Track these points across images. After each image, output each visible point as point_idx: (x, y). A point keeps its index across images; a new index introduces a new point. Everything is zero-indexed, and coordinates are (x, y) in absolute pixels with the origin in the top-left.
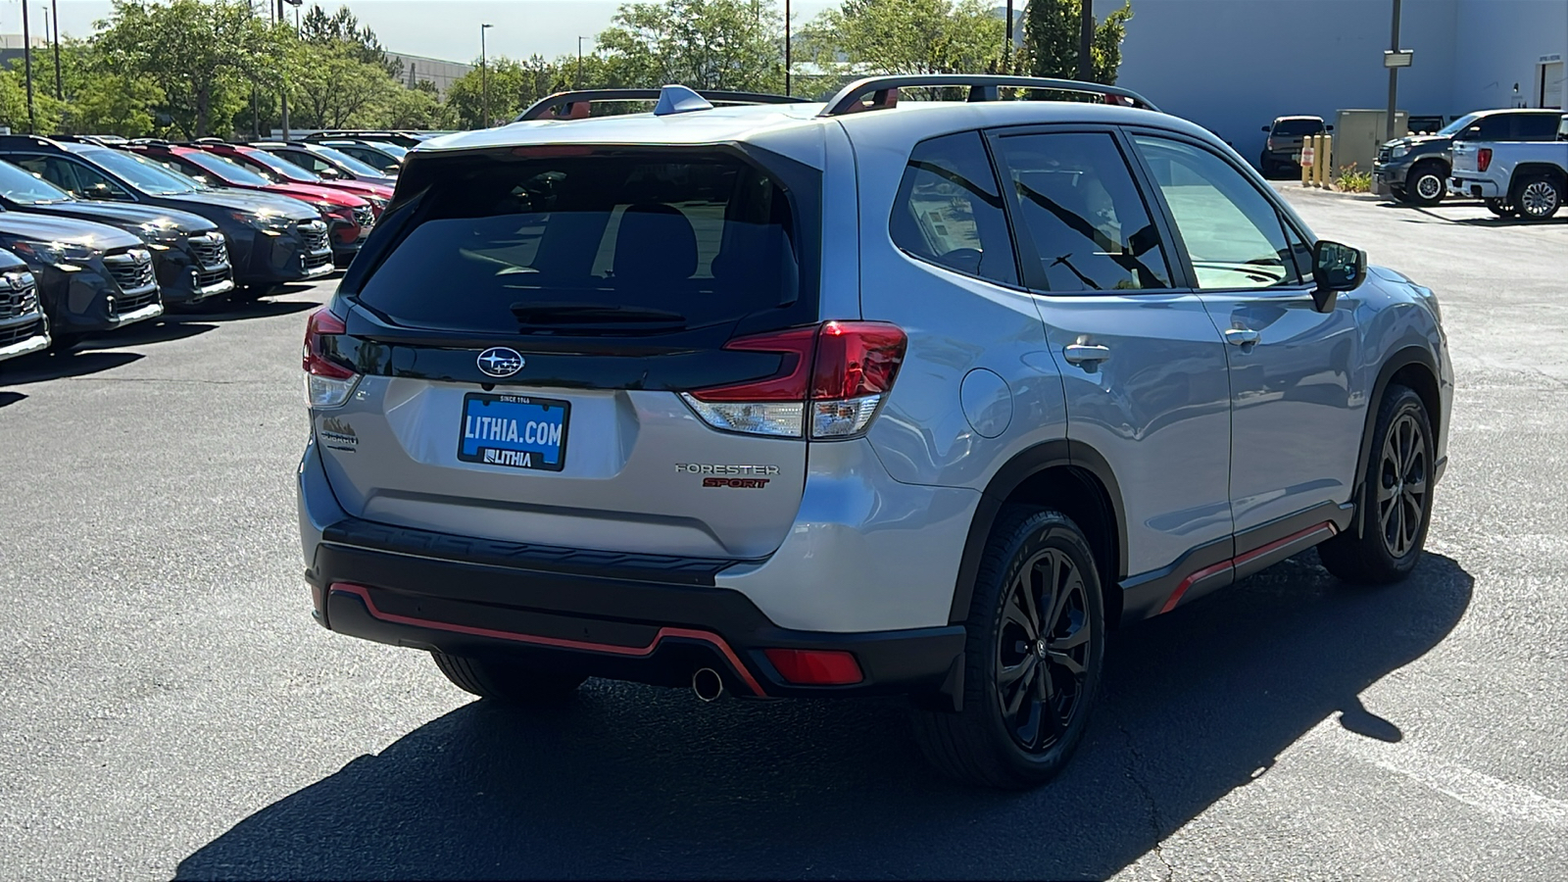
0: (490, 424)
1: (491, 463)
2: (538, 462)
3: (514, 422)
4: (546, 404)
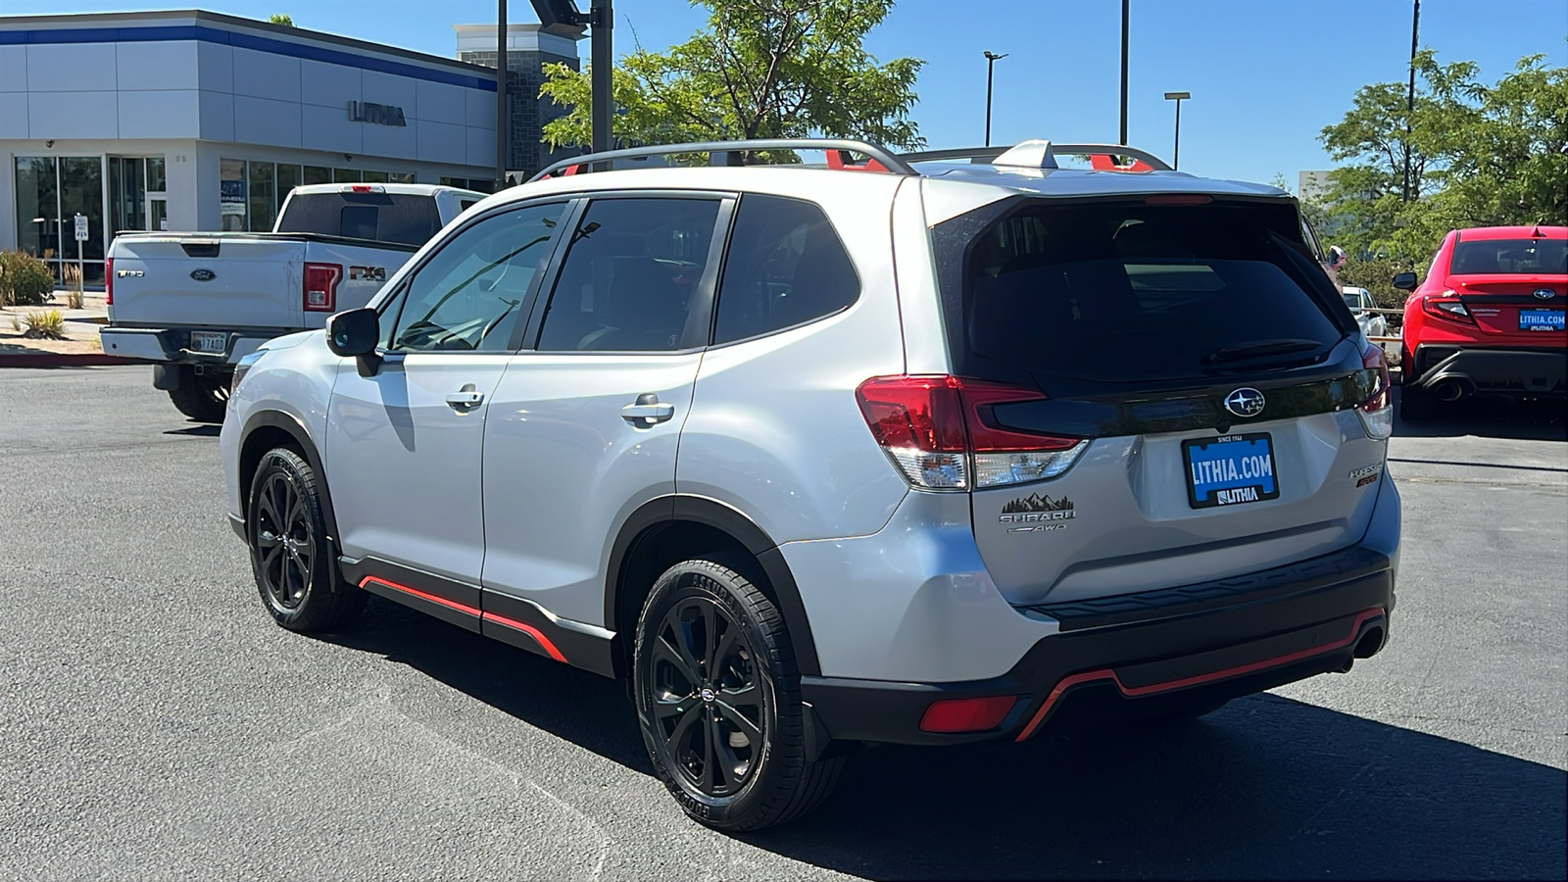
0: (1210, 467)
1: (1226, 504)
3: (1231, 460)
4: (1250, 438)
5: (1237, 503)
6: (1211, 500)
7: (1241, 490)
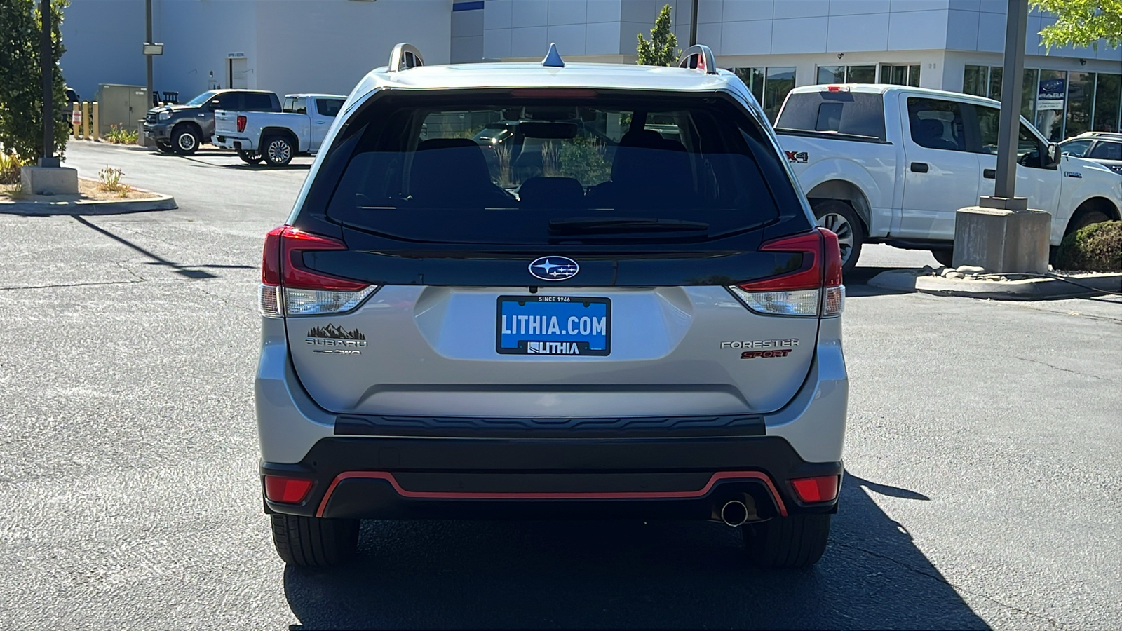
0: (527, 322)
1: (536, 353)
2: (585, 348)
3: (554, 319)
4: (586, 301)
5: (551, 353)
6: (521, 348)
7: (559, 344)
